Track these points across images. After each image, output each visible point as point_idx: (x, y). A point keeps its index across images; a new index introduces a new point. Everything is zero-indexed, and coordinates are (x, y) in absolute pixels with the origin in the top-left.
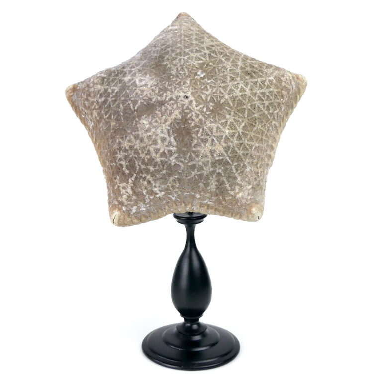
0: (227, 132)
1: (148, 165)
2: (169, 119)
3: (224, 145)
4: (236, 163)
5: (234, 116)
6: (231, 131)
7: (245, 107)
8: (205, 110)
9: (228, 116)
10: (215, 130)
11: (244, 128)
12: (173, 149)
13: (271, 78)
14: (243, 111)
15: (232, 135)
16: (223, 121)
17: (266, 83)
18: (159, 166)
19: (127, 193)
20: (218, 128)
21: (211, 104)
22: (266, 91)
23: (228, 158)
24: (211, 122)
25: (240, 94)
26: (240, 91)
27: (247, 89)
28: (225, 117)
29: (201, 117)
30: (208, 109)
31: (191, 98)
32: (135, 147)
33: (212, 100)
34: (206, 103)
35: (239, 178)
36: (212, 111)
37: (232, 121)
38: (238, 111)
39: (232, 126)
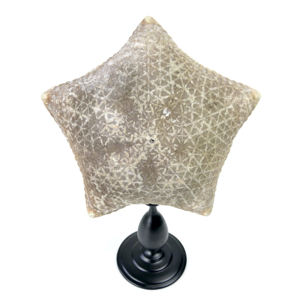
0: (188, 168)
1: (117, 191)
2: (137, 160)
3: (185, 179)
4: (194, 189)
5: (195, 153)
6: (192, 167)
7: (205, 143)
8: (169, 151)
9: (190, 154)
10: (177, 168)
11: (204, 161)
12: (140, 183)
13: (231, 107)
14: (204, 147)
15: (193, 170)
16: (186, 160)
17: (226, 114)
18: (127, 192)
19: (101, 204)
20: (180, 166)
21: (175, 145)
22: (225, 121)
23: (188, 187)
24: (175, 162)
25: (202, 132)
26: (203, 129)
27: (209, 126)
28: (187, 156)
29: (165, 158)
30: (172, 150)
31: (157, 142)
32: (106, 178)
33: (176, 142)
34: (170, 144)
35: (196, 198)
36: (176, 151)
37: (194, 157)
38: (199, 148)
39: (193, 163)
